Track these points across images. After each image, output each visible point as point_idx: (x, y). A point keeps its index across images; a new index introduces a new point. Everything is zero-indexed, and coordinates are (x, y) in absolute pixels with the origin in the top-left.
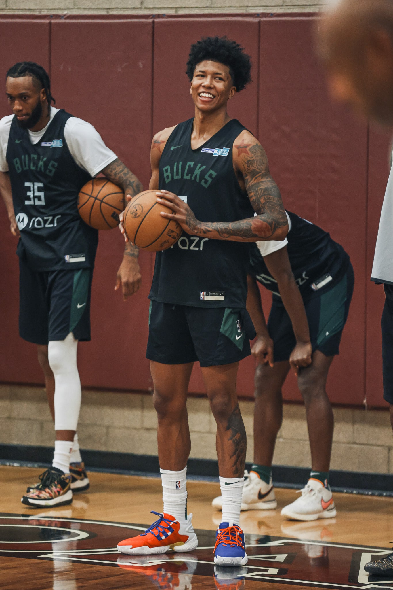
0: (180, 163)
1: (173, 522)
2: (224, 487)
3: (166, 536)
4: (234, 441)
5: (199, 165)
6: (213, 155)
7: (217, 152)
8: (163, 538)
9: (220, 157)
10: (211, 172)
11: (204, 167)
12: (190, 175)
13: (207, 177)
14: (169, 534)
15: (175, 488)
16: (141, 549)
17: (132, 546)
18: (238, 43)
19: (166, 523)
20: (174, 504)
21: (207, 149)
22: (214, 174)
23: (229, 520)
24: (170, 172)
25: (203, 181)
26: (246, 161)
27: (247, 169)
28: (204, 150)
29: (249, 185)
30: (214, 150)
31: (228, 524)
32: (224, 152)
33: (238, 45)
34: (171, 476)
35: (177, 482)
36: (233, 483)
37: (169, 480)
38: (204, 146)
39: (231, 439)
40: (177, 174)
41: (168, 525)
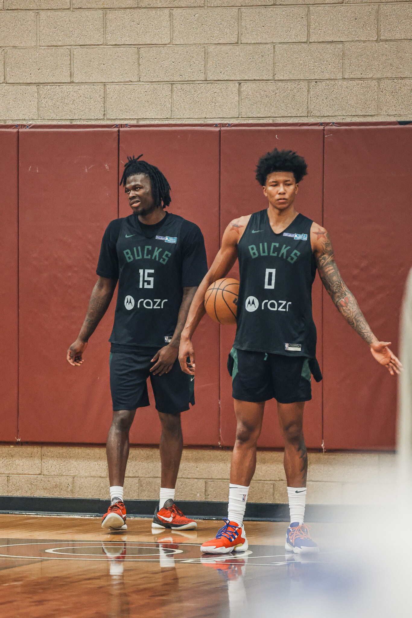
0: (266, 244)
1: (238, 528)
2: (295, 495)
3: (235, 538)
4: (303, 459)
5: (284, 246)
6: (294, 239)
7: (297, 237)
8: (233, 540)
9: (301, 241)
10: (295, 251)
11: (289, 248)
12: (276, 253)
13: (292, 255)
14: (236, 537)
15: (242, 500)
16: (221, 549)
17: (215, 547)
18: (293, 151)
19: (233, 528)
20: (238, 513)
21: (288, 234)
22: (299, 254)
23: (299, 520)
24: (257, 250)
25: (290, 258)
26: (324, 243)
27: (325, 249)
28: (285, 234)
29: (327, 261)
30: (295, 235)
31: (298, 523)
32: (304, 237)
33: (294, 153)
34: (240, 490)
35: (244, 495)
36: (302, 492)
37: (238, 493)
38: (285, 231)
39: (301, 457)
40: (264, 252)
41: (235, 530)
